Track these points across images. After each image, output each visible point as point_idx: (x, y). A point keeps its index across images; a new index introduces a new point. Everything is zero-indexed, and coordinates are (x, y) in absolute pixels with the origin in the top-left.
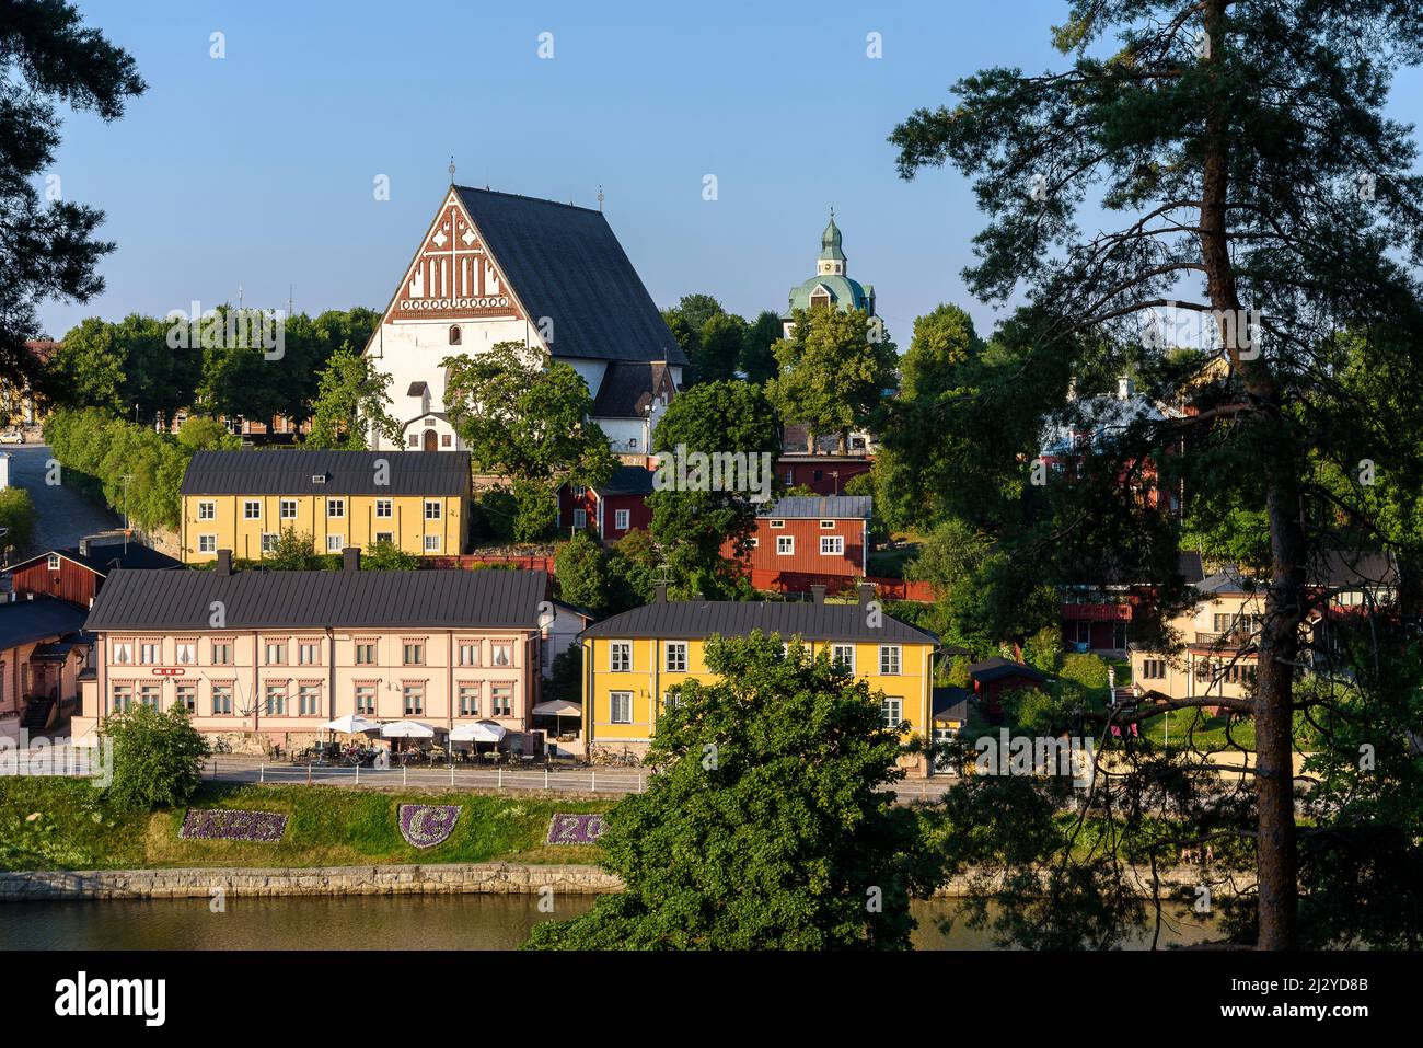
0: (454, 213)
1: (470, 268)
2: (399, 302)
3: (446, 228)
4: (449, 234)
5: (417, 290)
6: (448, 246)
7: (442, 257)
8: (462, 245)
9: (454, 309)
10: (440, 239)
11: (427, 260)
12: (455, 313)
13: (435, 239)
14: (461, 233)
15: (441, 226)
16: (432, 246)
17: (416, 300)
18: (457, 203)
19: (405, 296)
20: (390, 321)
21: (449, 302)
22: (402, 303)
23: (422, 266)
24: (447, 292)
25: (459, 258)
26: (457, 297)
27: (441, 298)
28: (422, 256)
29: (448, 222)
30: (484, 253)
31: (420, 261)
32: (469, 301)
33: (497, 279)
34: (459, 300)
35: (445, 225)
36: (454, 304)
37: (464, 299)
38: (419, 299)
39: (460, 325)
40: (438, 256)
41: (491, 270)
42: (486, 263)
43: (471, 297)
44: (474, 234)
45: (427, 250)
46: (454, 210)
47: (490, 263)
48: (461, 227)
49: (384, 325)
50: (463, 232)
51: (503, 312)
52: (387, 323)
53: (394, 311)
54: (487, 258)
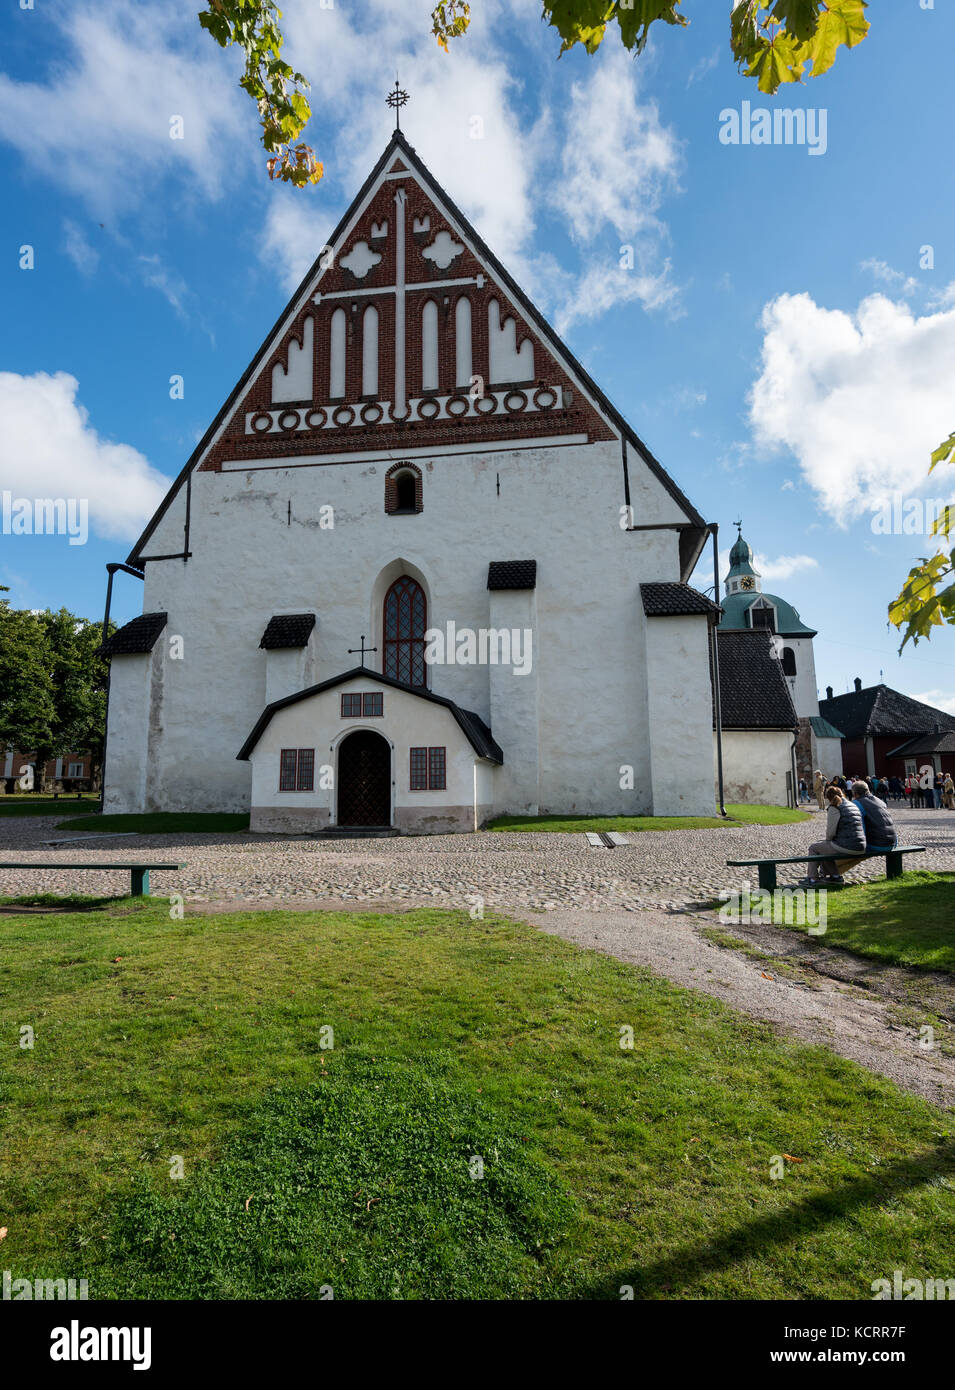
0: (401, 199)
1: (445, 326)
2: (240, 417)
3: (380, 233)
4: (384, 247)
5: (293, 384)
6: (381, 275)
7: (370, 302)
8: (421, 269)
9: (400, 425)
10: (362, 261)
11: (321, 314)
12: (403, 434)
13: (345, 263)
14: (417, 243)
15: (361, 234)
16: (337, 277)
17: (289, 408)
18: (412, 172)
19: (261, 399)
20: (214, 465)
21: (385, 406)
22: (250, 417)
23: (309, 326)
24: (381, 385)
25: (415, 302)
26: (409, 396)
27: (361, 400)
28: (310, 302)
29: (383, 220)
30: (490, 282)
31: (304, 315)
32: (443, 401)
33: (527, 346)
34: (414, 403)
35: (374, 228)
36: (400, 413)
37: (429, 398)
38: (300, 404)
39: (420, 464)
40: (354, 301)
41: (510, 325)
42: (494, 309)
43: (448, 392)
44: (459, 241)
45: (323, 288)
46: (402, 192)
47: (505, 306)
48: (419, 228)
49: (195, 474)
50: (427, 240)
51: (548, 424)
52: (206, 468)
53: (226, 440)
54: (498, 296)
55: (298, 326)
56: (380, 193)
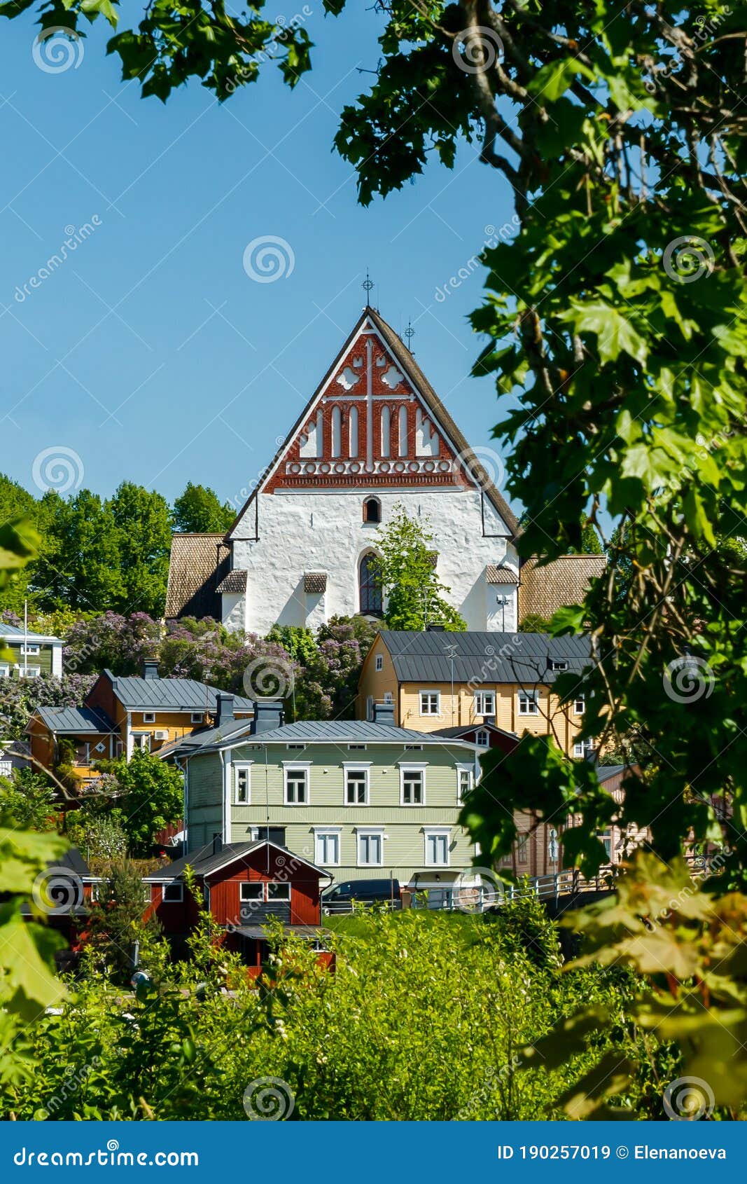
0: (369, 345)
1: (393, 422)
2: (283, 464)
3: (357, 364)
4: (360, 372)
5: (310, 449)
6: (359, 389)
7: (354, 404)
8: (379, 388)
9: (370, 476)
10: (348, 380)
11: (327, 409)
12: (372, 480)
13: (339, 381)
14: (378, 372)
15: (348, 364)
16: (335, 389)
17: (311, 461)
18: (375, 331)
19: (294, 456)
20: (269, 490)
21: (362, 465)
22: (288, 466)
23: (320, 415)
24: (359, 452)
25: (377, 408)
26: (375, 458)
27: (349, 459)
28: (320, 402)
29: (360, 356)
30: (417, 399)
31: (318, 407)
32: (392, 465)
33: (436, 436)
34: (377, 464)
35: (355, 360)
36: (369, 470)
37: (385, 461)
38: (316, 459)
39: (379, 496)
40: (345, 403)
41: (427, 423)
42: (419, 413)
43: (395, 458)
44: (401, 373)
45: (327, 394)
46: (370, 340)
47: (424, 412)
48: (380, 363)
49: (260, 495)
50: (383, 370)
51: (445, 480)
52: (266, 491)
53: (276, 477)
54: (421, 406)
55: (314, 415)
56: (359, 341)
